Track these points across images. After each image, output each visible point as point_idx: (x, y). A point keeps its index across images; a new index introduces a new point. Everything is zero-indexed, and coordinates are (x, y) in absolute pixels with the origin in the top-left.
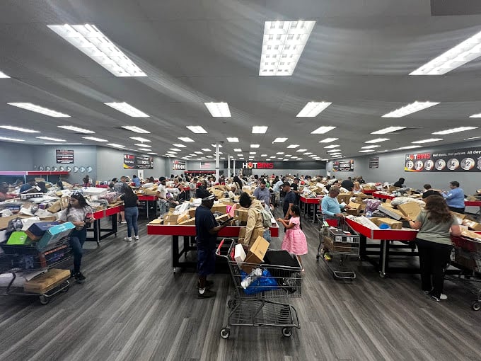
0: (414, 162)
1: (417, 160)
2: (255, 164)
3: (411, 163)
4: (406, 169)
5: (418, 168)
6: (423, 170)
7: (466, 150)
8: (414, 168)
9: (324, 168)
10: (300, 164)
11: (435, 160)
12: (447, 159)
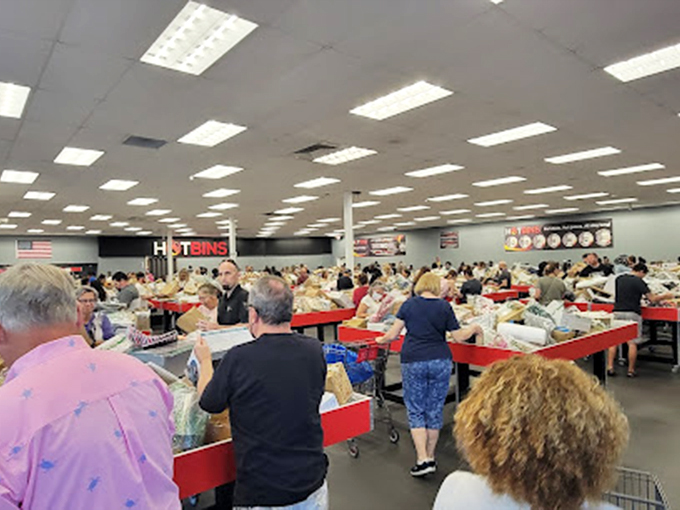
0: (517, 236)
1: (523, 234)
2: (186, 244)
3: (514, 240)
4: (506, 247)
5: (525, 246)
6: (532, 247)
7: (583, 224)
8: (518, 246)
9: (329, 251)
10: (280, 243)
11: (547, 234)
12: (562, 234)
